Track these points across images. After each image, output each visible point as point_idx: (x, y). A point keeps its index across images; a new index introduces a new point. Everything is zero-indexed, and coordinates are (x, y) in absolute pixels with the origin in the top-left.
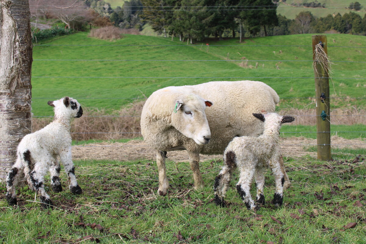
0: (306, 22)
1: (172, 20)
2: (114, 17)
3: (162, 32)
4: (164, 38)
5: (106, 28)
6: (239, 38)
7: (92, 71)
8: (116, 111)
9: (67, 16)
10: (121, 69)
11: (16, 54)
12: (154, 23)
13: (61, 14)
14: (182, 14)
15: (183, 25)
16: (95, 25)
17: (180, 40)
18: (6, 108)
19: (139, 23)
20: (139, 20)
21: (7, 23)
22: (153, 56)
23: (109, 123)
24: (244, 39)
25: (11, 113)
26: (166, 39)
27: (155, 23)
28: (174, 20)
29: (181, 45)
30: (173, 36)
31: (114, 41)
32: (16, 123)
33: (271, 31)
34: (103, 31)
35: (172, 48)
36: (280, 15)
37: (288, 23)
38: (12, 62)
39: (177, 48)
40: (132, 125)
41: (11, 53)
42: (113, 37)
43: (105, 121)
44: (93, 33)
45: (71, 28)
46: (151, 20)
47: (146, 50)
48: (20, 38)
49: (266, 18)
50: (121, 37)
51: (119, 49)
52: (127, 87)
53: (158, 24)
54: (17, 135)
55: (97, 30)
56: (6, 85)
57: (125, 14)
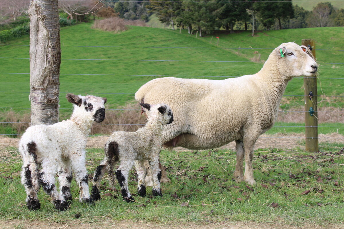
0: (324, 14)
1: (180, 11)
2: (119, 7)
3: (169, 24)
4: (171, 31)
5: (111, 19)
6: (251, 31)
7: (95, 64)
8: (120, 107)
9: (69, 6)
10: (126, 63)
11: (48, 57)
12: (161, 15)
13: (63, 4)
14: (191, 5)
15: (192, 17)
16: (99, 16)
17: (189, 32)
18: (40, 100)
19: (145, 14)
20: (145, 10)
21: (42, 33)
22: (159, 49)
23: (113, 119)
24: (257, 32)
25: (43, 104)
26: (174, 31)
27: (163, 14)
28: (182, 11)
29: (190, 37)
30: (181, 28)
31: (119, 33)
32: (47, 112)
33: (287, 23)
34: (107, 22)
35: (180, 41)
36: (297, 6)
37: (306, 15)
38: (45, 64)
39: (185, 41)
40: (137, 121)
41: (44, 57)
42: (118, 28)
43: (110, 117)
44: (97, 24)
45: (74, 18)
46: (158, 11)
47: (153, 43)
48: (52, 44)
49: (281, 10)
50: (126, 29)
51: (124, 42)
52: (132, 81)
53: (166, 16)
54: (48, 122)
55: (100, 21)
56: (40, 82)
57: (130, 4)
